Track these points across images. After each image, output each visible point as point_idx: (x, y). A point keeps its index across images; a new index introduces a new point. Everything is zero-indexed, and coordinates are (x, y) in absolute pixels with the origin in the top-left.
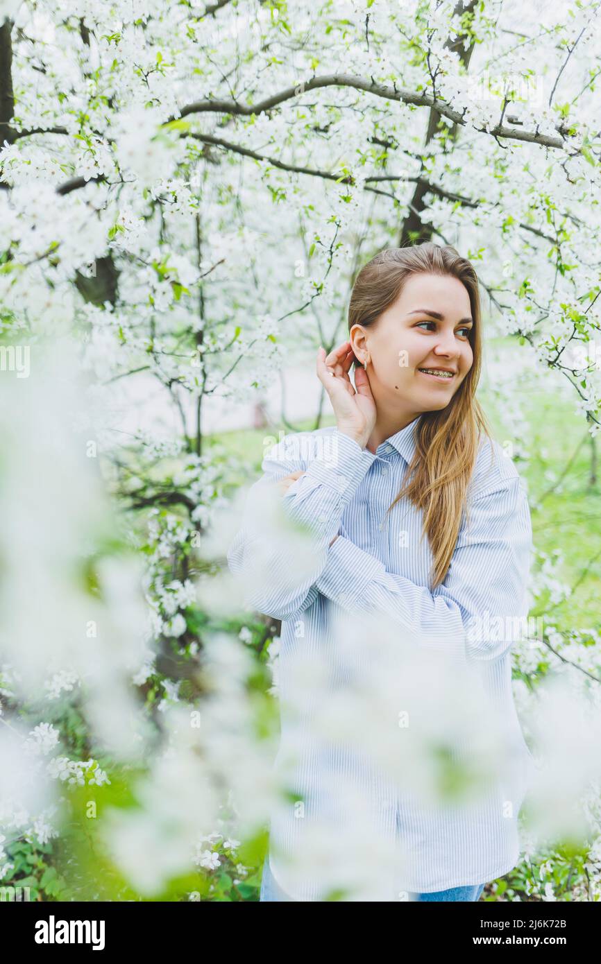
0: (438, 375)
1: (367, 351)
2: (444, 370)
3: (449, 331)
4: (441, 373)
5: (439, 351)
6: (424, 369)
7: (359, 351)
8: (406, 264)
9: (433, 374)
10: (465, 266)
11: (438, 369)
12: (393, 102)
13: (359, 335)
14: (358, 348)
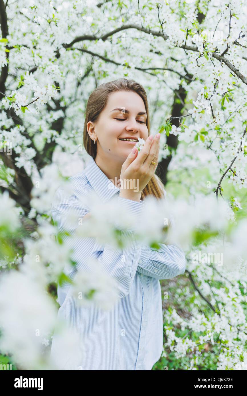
0: (129, 141)
1: (95, 134)
2: (132, 138)
3: (133, 118)
4: (130, 140)
5: (128, 128)
6: (122, 139)
7: (91, 134)
8: (109, 87)
9: (126, 141)
10: (138, 86)
11: (129, 138)
12: (147, 35)
13: (91, 127)
14: (91, 133)
